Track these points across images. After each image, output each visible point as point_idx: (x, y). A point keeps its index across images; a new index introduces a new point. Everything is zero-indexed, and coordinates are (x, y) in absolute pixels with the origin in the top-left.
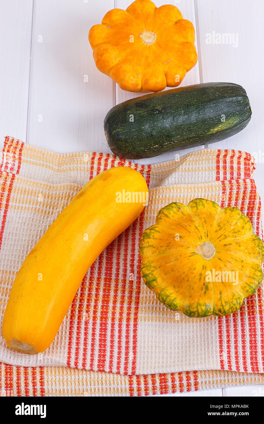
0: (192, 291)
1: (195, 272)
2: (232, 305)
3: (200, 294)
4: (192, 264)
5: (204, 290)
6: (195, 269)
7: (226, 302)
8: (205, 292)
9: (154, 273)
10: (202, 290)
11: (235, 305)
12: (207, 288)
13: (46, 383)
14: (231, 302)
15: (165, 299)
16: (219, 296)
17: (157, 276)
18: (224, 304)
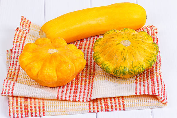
0: (118, 61)
1: (119, 51)
2: (138, 68)
3: (121, 61)
4: (118, 48)
5: (123, 60)
6: (119, 50)
7: (135, 66)
8: (124, 61)
9: (99, 55)
10: (122, 60)
11: (140, 68)
12: (125, 59)
13: (45, 106)
14: (138, 66)
15: (104, 66)
16: (131, 64)
17: (100, 56)
18: (134, 67)
